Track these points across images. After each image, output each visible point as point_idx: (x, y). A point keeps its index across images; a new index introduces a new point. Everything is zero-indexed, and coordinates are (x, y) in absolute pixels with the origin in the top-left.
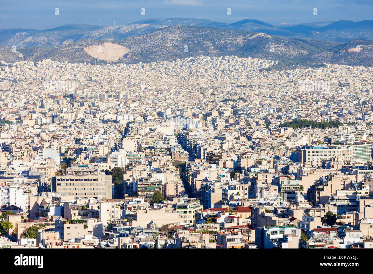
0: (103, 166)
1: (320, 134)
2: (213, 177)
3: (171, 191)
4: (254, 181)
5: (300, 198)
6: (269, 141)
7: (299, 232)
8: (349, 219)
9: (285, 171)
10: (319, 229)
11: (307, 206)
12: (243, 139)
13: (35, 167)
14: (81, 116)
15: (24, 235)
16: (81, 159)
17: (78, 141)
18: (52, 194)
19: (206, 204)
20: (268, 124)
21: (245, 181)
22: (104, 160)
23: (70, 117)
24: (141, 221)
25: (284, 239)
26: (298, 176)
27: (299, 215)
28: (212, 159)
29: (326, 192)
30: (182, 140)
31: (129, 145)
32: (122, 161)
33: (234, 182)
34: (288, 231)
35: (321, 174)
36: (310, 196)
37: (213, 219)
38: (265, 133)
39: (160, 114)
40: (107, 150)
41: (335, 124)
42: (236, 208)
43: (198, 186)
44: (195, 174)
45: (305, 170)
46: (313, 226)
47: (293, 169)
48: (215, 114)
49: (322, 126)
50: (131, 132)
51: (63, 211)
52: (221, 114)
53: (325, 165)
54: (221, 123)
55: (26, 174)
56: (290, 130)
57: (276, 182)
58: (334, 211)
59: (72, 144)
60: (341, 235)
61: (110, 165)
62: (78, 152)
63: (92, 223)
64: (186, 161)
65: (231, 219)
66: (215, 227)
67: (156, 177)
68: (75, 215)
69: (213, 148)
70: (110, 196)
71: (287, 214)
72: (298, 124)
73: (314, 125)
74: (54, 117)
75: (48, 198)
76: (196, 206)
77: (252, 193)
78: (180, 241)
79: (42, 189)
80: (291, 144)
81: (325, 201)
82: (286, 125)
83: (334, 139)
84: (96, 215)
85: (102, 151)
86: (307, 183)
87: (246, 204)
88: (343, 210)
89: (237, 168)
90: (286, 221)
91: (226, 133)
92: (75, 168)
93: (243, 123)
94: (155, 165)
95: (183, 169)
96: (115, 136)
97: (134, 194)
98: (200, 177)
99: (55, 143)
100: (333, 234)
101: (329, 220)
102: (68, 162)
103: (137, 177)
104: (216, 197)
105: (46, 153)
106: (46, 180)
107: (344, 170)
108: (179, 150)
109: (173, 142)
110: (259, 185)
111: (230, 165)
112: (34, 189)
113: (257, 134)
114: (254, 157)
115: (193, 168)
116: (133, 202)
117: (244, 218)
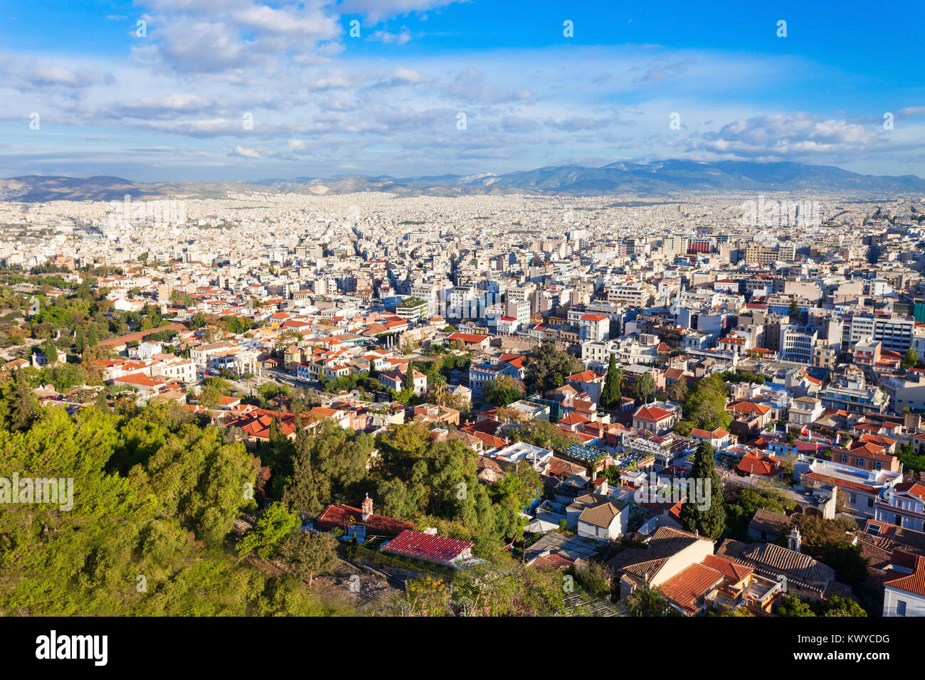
0: (318, 242)
1: (417, 227)
2: (368, 247)
3: (349, 254)
4: (387, 249)
5: (407, 256)
6: (394, 230)
7: (407, 271)
8: (429, 265)
9: (401, 244)
10: (416, 270)
11: (411, 259)
12: (382, 230)
13: (286, 243)
14: (308, 219)
15: (281, 274)
16: (308, 238)
17: (306, 231)
18: (294, 255)
19: (365, 259)
20: (393, 223)
21: (383, 249)
22: (319, 239)
23: (303, 220)
24: (335, 267)
25: (400, 275)
26: (406, 246)
27: (407, 263)
28: (368, 239)
29: (419, 254)
30: (354, 230)
31: (330, 233)
32: (327, 241)
33: (378, 249)
34: (401, 271)
35: (417, 245)
36: (412, 255)
37: (368, 266)
38: (392, 227)
39: (344, 218)
40: (320, 235)
41: (423, 223)
42: (378, 261)
43: (362, 251)
44: (360, 246)
45: (410, 243)
46: (413, 268)
47: (404, 243)
48: (369, 219)
49: (418, 224)
50: (331, 227)
51: (299, 263)
52: (372, 218)
53: (419, 241)
54: (372, 222)
55: (282, 246)
56: (403, 225)
57: (396, 249)
58: (423, 262)
59: (304, 232)
60: (425, 272)
61: (321, 242)
62: (307, 236)
63: (313, 268)
64: (356, 240)
65: (376, 266)
66: (369, 269)
67: (343, 247)
68: (305, 265)
69: (369, 233)
70: (321, 256)
71: (401, 263)
72: (407, 223)
73: (414, 223)
74: (295, 220)
75: (292, 257)
76: (360, 260)
77: (386, 254)
78: (353, 276)
79: (290, 253)
80: (404, 232)
81: (418, 257)
82: (401, 223)
83: (423, 229)
84: (315, 264)
85: (317, 236)
86: (410, 249)
87: (383, 259)
88: (426, 261)
89: (380, 243)
90: (401, 266)
91: (374, 227)
92: (305, 243)
93: (382, 222)
94: (342, 242)
95: (355, 243)
96: (324, 228)
97: (333, 255)
98: (363, 247)
99: (295, 232)
100: (422, 272)
101: (420, 265)
102: (302, 241)
103: (333, 247)
104: (369, 256)
105: (291, 236)
106: (291, 249)
107: (427, 243)
108: (353, 235)
109: (351, 231)
110: (389, 250)
111: (376, 242)
112: (286, 253)
113: (388, 228)
114: (387, 238)
115: (359, 243)
116: (332, 259)
117: (382, 265)
